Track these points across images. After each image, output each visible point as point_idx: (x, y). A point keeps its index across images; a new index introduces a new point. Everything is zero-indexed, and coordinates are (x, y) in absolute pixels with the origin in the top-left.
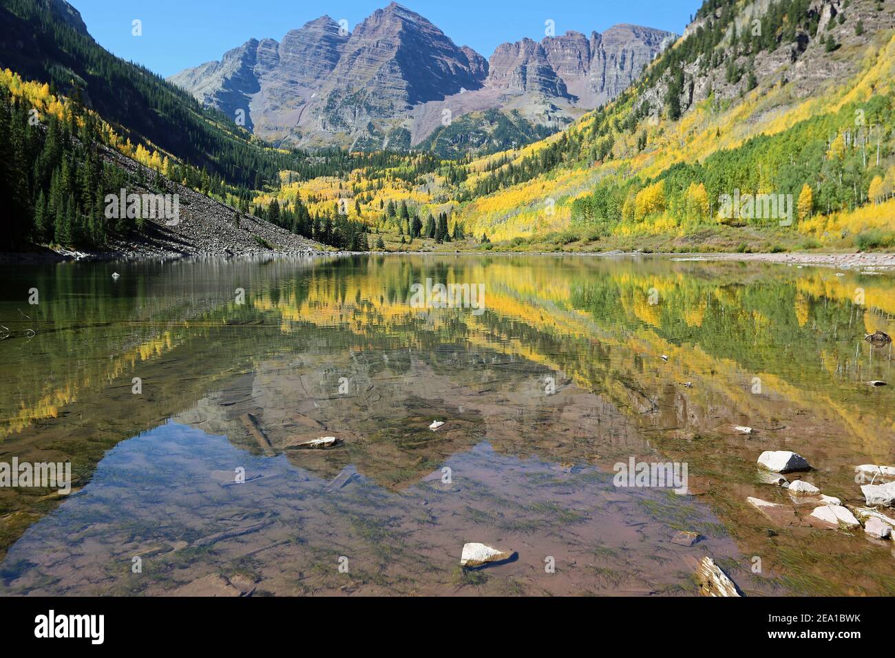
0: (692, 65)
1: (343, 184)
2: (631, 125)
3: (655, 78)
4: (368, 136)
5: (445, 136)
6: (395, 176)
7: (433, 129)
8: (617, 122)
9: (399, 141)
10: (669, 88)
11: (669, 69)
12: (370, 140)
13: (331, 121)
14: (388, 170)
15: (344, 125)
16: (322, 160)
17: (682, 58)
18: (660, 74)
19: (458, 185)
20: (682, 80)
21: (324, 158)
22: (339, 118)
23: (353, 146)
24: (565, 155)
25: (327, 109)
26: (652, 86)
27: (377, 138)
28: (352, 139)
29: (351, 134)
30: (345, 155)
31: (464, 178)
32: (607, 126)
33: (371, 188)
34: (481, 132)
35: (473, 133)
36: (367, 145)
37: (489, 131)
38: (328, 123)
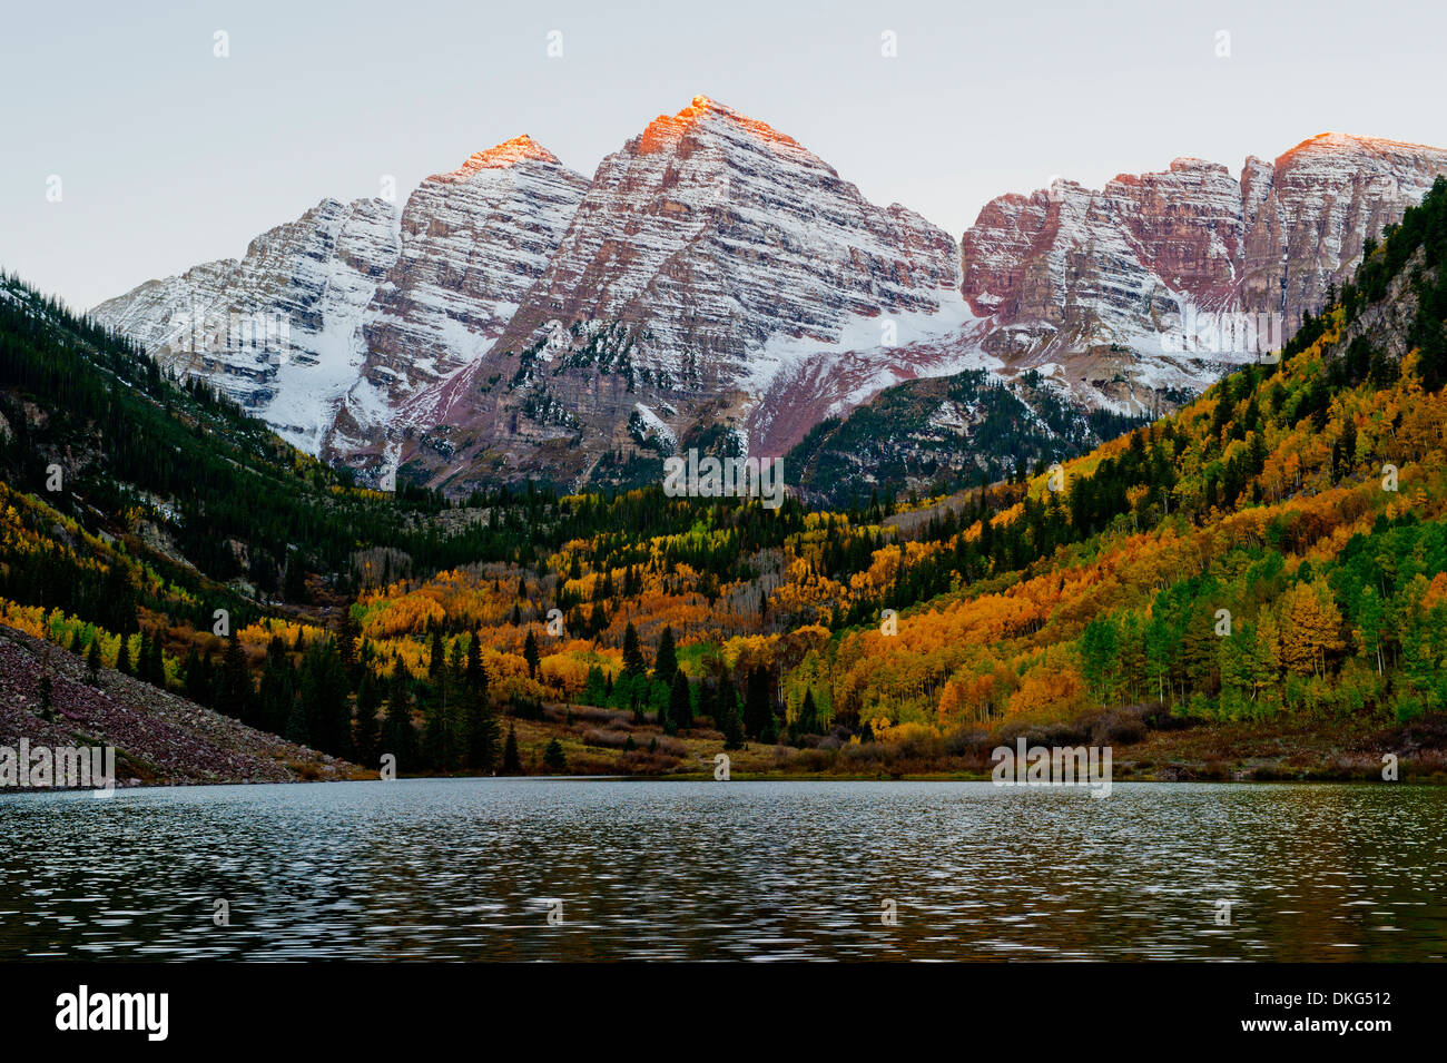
1: (532, 584)
2: (1315, 408)
3: (1389, 273)
4: (627, 448)
5: (840, 444)
6: (674, 556)
7: (806, 430)
8: (1279, 397)
14: (657, 541)
16: (482, 517)
19: (846, 583)
21: (487, 511)
22: (551, 399)
23: (584, 478)
24: (1134, 495)
26: (1379, 295)
28: (583, 459)
29: (585, 445)
30: (546, 499)
31: (865, 563)
32: (1254, 411)
33: (604, 590)
34: (938, 432)
35: (917, 436)
36: (625, 474)
37: (963, 430)
38: (521, 415)
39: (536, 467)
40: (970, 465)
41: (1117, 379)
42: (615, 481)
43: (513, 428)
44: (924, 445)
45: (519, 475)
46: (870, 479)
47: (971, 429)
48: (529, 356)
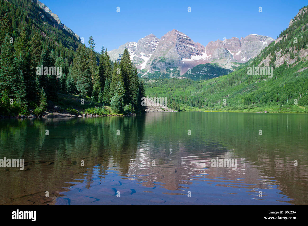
0: (278, 52)
3: (266, 56)
10: (271, 60)
11: (270, 53)
12: (166, 73)
13: (154, 68)
15: (158, 69)
17: (275, 50)
18: (267, 55)
20: (275, 57)
22: (156, 66)
23: (160, 76)
24: (236, 81)
25: (152, 64)
26: (265, 58)
27: (168, 73)
28: (160, 74)
29: (160, 72)
34: (204, 71)
35: (201, 71)
36: (165, 75)
37: (206, 71)
38: (153, 68)
39: (154, 74)
40: (207, 75)
41: (225, 65)
42: (164, 76)
43: (152, 70)
44: (202, 72)
45: (152, 75)
46: (195, 76)
47: (208, 70)
48: (154, 61)
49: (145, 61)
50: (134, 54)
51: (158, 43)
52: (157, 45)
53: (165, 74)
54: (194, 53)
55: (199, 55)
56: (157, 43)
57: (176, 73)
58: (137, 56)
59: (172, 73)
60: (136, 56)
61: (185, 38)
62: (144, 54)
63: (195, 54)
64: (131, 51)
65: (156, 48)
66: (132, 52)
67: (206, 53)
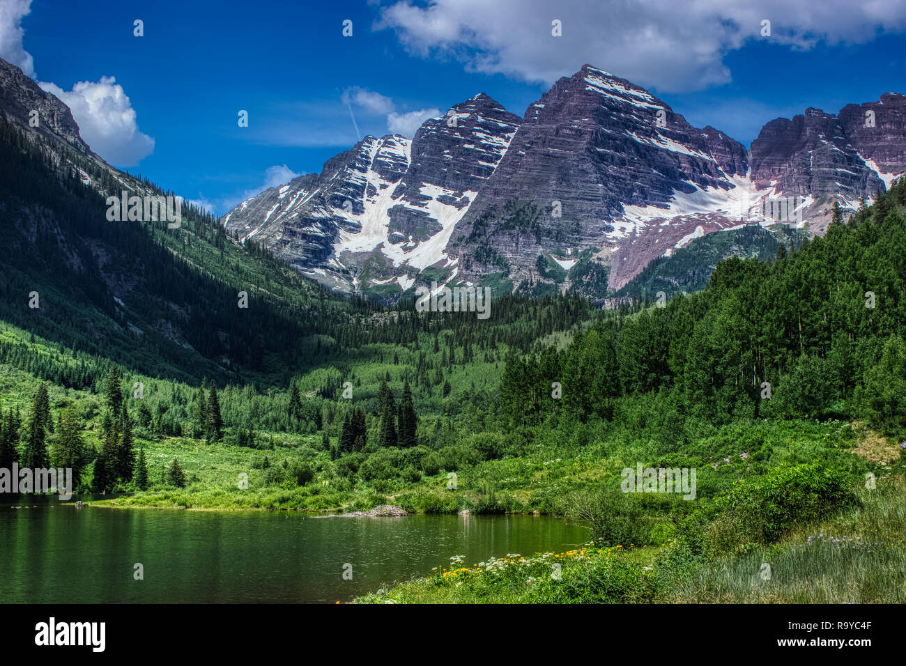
4: (536, 278)
5: (666, 273)
7: (645, 265)
9: (588, 284)
12: (539, 283)
15: (499, 262)
22: (490, 250)
25: (473, 238)
27: (551, 282)
29: (511, 277)
36: (534, 294)
38: (472, 259)
43: (468, 268)
48: (479, 224)
49: (442, 228)
50: (394, 198)
51: (512, 135)
52: (507, 145)
53: (535, 284)
54: (687, 178)
55: (716, 188)
56: (507, 140)
57: (585, 279)
58: (407, 205)
59: (567, 279)
60: (403, 202)
61: (644, 105)
62: (442, 193)
63: (690, 182)
64: (382, 182)
65: (499, 162)
66: (383, 187)
67: (753, 179)
